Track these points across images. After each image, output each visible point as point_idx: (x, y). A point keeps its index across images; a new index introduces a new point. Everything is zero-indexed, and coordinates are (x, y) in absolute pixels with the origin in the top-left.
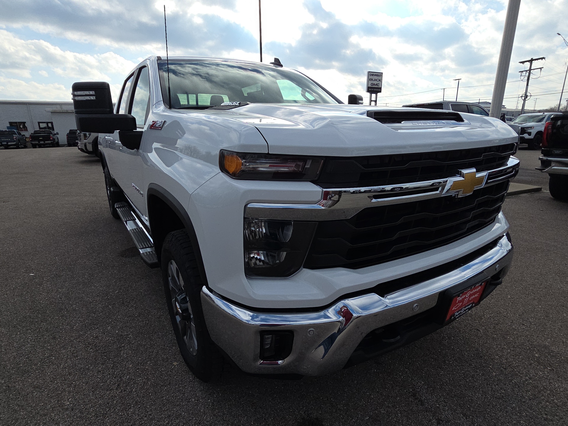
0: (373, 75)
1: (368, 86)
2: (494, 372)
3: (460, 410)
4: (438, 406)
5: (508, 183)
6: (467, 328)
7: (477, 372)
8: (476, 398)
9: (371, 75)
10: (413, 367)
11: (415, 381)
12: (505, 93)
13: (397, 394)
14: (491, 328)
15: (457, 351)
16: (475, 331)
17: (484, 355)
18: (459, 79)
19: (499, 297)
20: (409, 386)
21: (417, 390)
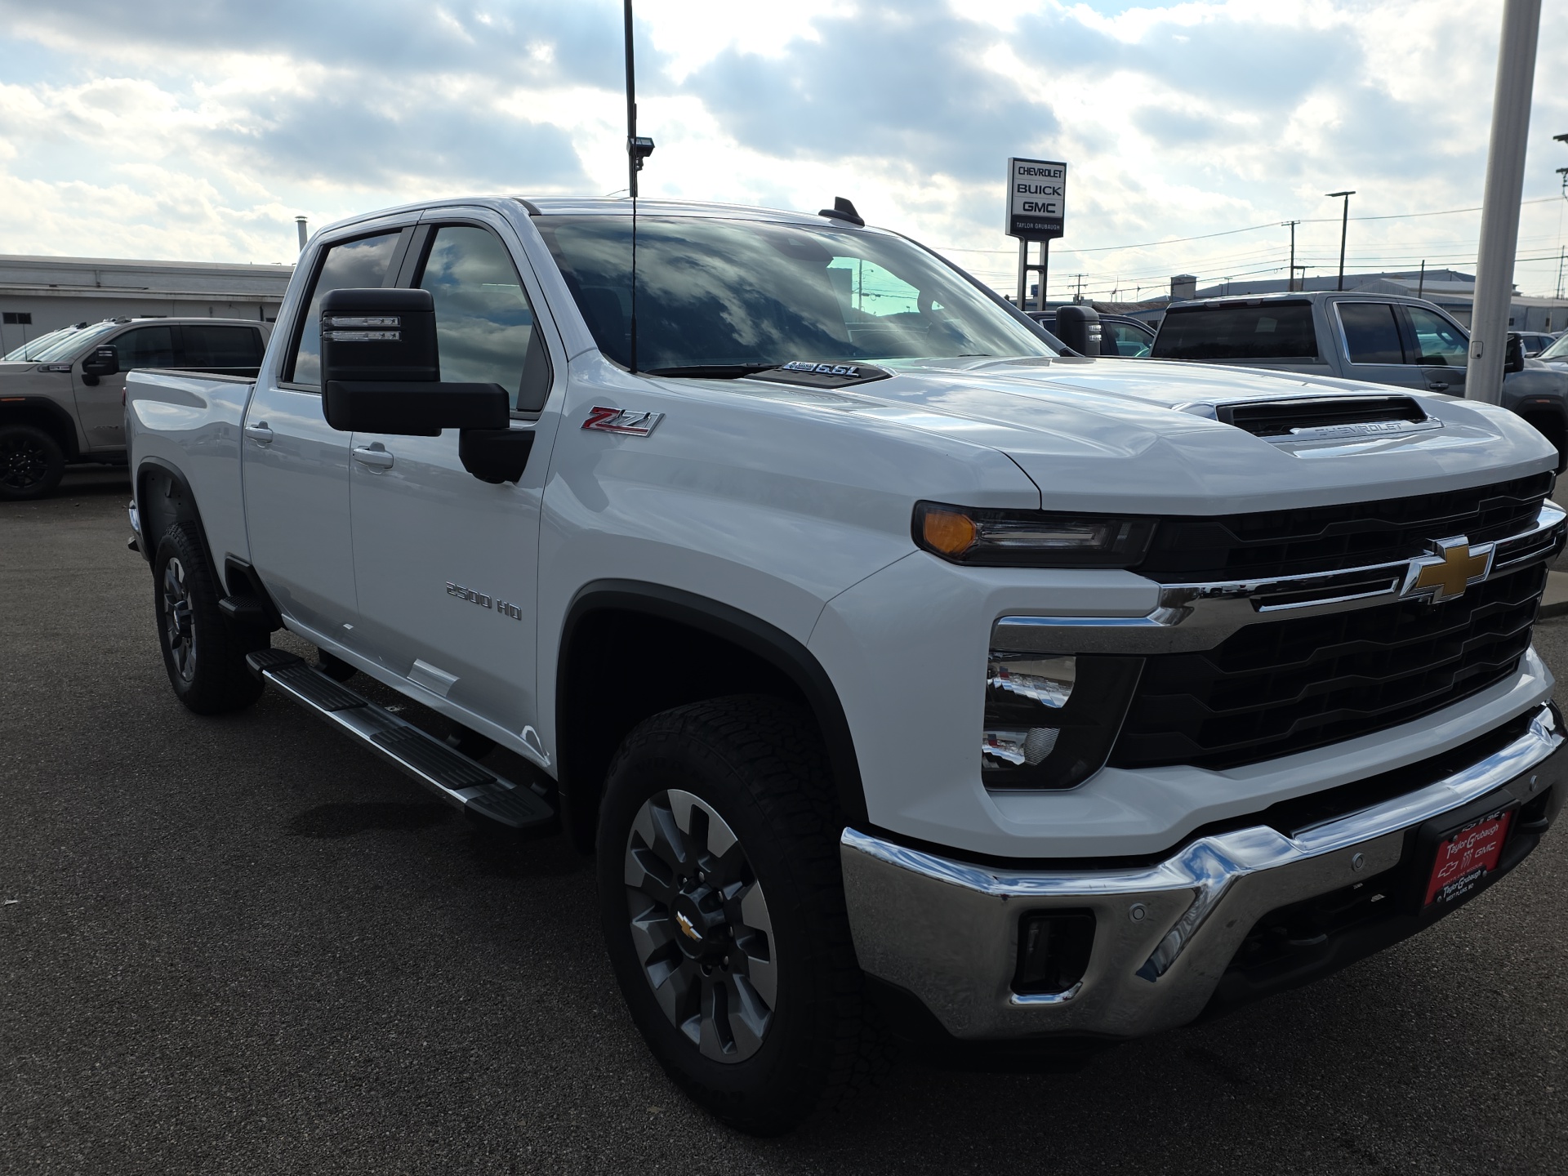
0: (1029, 171)
1: (1016, 212)
2: (1550, 1086)
3: (1471, 1168)
4: (1414, 1163)
5: (1544, 571)
6: (1467, 990)
7: (1504, 1087)
8: (1509, 1142)
9: (1022, 171)
10: (1333, 1084)
11: (1345, 1115)
12: (1518, 240)
13: (1302, 1145)
14: (1530, 988)
15: (1446, 1043)
16: (1489, 994)
17: (1520, 1049)
18: (1346, 194)
19: (1546, 911)
20: (1331, 1125)
21: (1355, 1133)
